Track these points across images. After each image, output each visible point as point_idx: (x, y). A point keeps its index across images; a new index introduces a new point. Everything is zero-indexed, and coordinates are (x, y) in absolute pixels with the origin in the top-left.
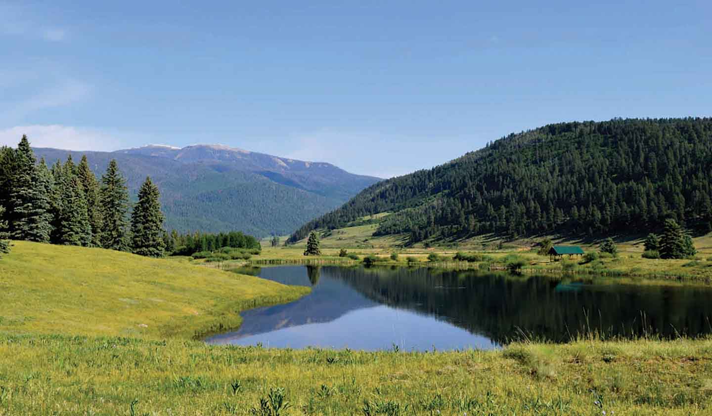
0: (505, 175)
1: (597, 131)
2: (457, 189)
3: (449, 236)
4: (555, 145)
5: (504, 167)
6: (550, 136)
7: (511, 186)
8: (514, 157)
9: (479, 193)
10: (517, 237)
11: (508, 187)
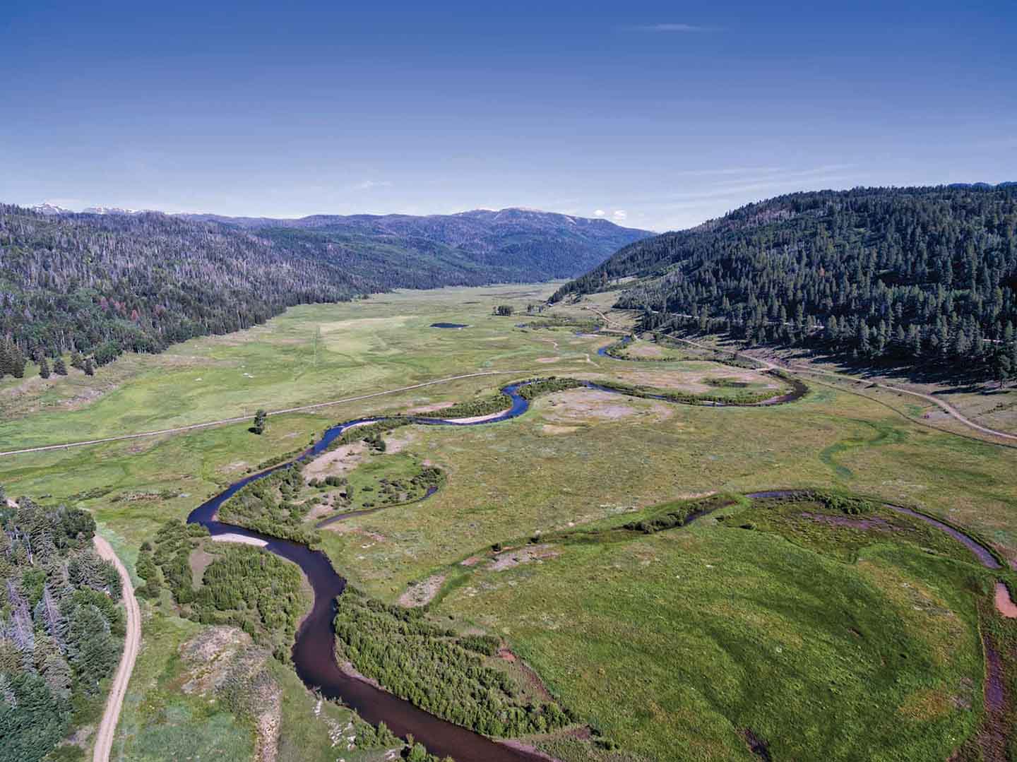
0: (745, 261)
1: (850, 208)
2: (694, 265)
3: (679, 328)
4: (800, 224)
5: (744, 251)
6: (793, 213)
7: (750, 276)
8: (755, 238)
9: (714, 279)
10: (755, 345)
11: (747, 277)
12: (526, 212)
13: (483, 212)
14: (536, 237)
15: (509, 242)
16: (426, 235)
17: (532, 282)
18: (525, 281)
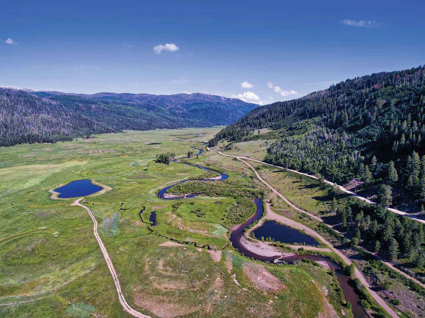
12: (204, 95)
13: (184, 94)
14: (207, 105)
15: (194, 107)
16: (155, 103)
17: (204, 127)
18: (200, 127)
